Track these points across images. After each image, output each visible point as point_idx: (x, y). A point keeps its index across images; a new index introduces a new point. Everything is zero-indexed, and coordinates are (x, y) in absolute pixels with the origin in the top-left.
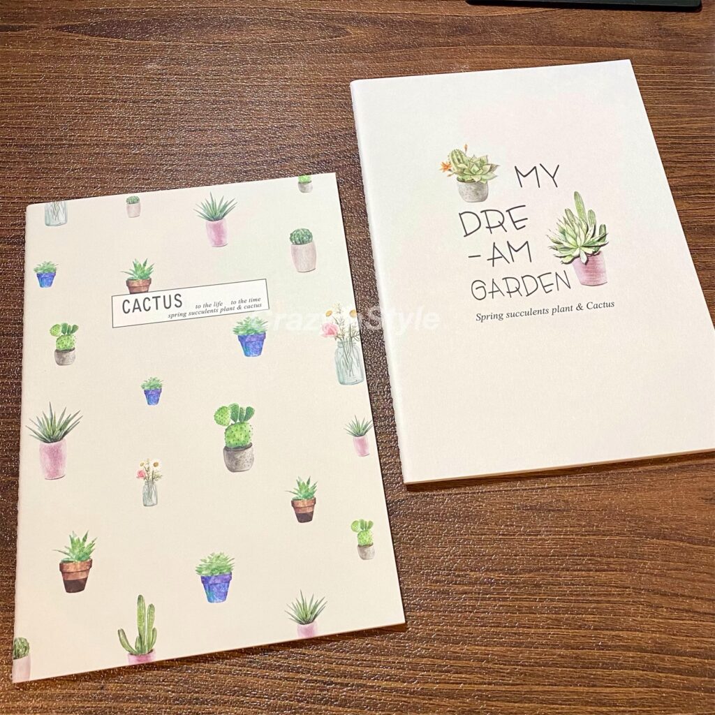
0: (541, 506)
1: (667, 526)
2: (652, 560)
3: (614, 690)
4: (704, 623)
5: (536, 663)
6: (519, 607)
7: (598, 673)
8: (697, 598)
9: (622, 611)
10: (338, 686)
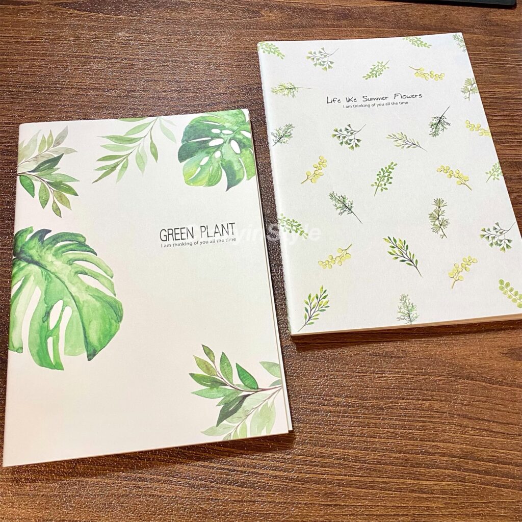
0: (386, 354)
1: (474, 371)
2: (463, 394)
3: (432, 483)
4: (497, 439)
5: (379, 462)
6: (368, 423)
7: (422, 470)
8: (494, 422)
9: (441, 429)
10: (239, 473)
